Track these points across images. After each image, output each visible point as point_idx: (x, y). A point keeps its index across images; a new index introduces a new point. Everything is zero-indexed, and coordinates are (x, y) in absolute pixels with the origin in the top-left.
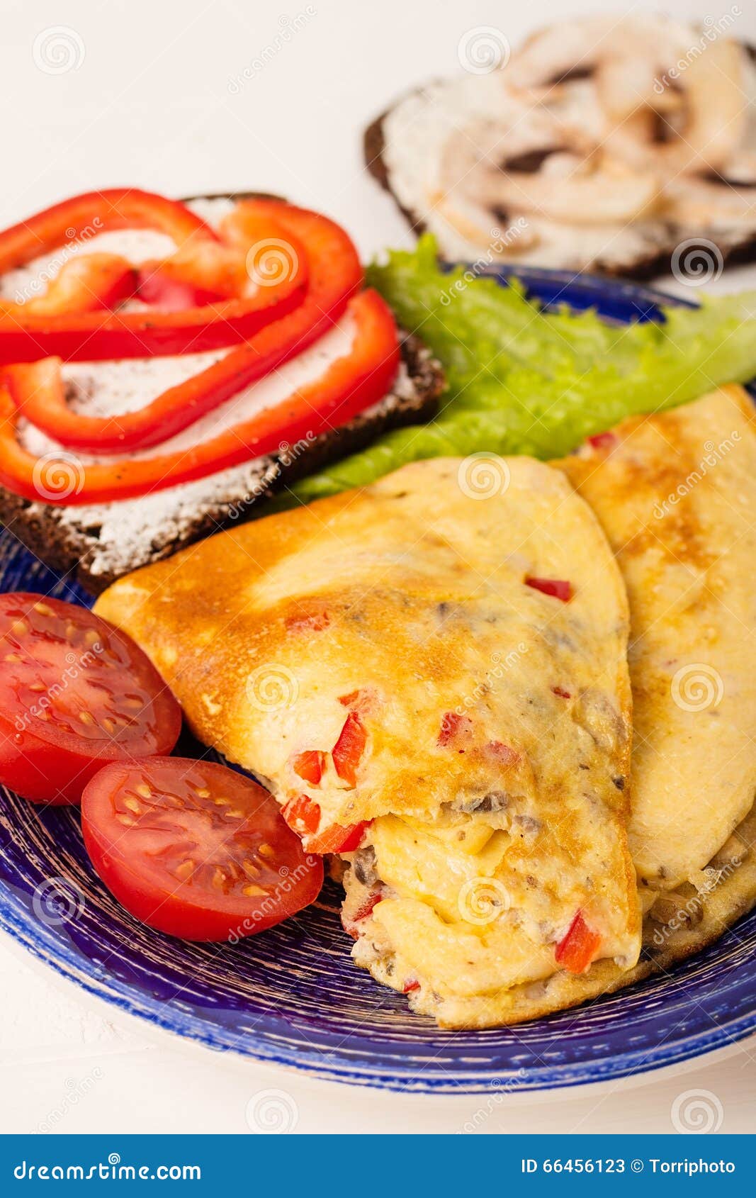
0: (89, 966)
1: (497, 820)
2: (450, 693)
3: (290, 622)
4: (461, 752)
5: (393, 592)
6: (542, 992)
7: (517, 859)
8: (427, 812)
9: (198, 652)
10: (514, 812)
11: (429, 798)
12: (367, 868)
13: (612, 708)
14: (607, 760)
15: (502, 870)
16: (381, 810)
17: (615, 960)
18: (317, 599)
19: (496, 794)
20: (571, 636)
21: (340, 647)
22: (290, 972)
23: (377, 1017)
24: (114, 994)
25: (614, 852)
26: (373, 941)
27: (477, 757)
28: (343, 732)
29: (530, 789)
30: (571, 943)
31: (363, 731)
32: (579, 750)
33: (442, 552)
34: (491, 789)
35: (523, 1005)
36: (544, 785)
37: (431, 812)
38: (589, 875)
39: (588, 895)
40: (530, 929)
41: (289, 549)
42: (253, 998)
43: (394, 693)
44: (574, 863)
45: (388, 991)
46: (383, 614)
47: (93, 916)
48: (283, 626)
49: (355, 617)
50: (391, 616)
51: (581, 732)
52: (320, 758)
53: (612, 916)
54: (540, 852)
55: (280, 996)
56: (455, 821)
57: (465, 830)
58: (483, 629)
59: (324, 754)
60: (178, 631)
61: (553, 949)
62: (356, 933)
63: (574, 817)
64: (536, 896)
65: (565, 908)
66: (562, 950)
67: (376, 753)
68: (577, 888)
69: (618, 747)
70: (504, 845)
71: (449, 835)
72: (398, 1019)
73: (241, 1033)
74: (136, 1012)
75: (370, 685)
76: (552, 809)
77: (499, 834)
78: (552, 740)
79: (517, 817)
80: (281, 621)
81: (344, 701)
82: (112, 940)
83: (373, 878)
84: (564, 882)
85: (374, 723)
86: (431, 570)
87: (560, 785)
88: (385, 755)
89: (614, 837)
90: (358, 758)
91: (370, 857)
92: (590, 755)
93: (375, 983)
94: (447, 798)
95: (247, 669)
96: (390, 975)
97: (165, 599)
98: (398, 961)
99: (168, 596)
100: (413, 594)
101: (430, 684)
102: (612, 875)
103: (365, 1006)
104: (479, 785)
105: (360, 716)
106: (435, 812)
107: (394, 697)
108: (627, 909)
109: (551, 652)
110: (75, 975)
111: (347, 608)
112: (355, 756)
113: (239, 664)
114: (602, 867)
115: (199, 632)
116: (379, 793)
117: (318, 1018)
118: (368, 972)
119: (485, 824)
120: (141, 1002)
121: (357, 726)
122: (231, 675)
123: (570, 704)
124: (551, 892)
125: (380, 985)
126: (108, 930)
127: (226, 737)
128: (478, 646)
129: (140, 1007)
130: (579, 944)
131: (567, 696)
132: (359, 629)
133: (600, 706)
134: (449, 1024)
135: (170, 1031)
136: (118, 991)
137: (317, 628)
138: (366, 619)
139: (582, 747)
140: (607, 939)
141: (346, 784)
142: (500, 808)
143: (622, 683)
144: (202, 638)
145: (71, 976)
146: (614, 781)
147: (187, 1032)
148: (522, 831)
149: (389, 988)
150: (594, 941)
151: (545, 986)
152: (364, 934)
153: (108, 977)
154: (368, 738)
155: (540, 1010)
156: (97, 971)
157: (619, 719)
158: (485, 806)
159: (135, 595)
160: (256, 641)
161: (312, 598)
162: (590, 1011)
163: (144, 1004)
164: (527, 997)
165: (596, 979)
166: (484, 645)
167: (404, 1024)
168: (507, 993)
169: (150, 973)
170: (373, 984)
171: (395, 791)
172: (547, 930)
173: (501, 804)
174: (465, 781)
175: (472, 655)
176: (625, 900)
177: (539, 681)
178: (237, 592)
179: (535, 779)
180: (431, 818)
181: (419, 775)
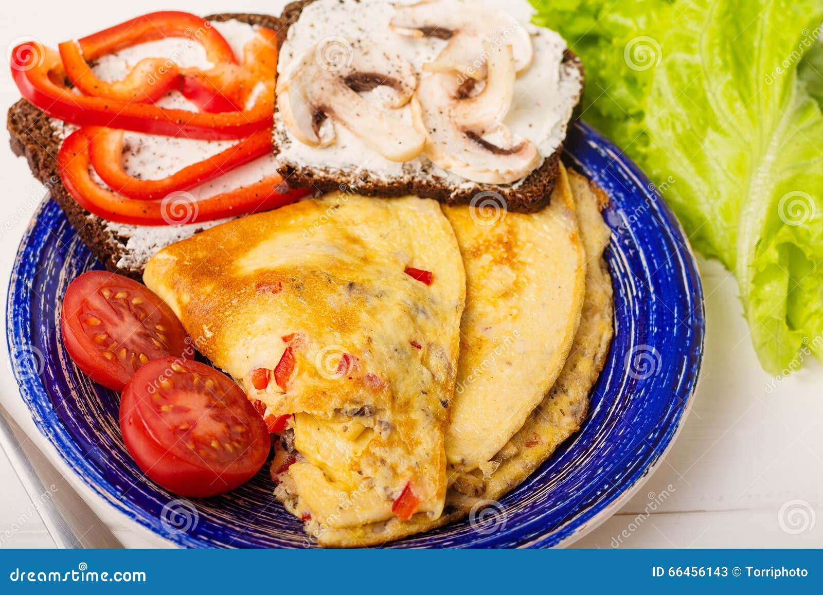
0: (114, 490)
1: (368, 422)
2: (348, 341)
3: (259, 286)
4: (350, 378)
5: (322, 273)
6: (383, 529)
7: (376, 447)
8: (326, 413)
9: (203, 298)
10: (378, 418)
11: (327, 405)
12: (289, 441)
13: (446, 357)
14: (439, 389)
15: (367, 452)
16: (298, 409)
17: (428, 513)
18: (277, 273)
19: (368, 407)
20: (427, 308)
21: (286, 305)
22: (236, 501)
23: (283, 535)
24: (127, 508)
25: (435, 447)
26: (286, 488)
27: (360, 382)
28: (282, 358)
29: (388, 405)
30: (402, 502)
31: (294, 360)
32: (423, 382)
33: (356, 247)
34: (365, 403)
35: (369, 536)
36: (397, 402)
37: (328, 413)
38: (418, 461)
39: (415, 473)
40: (379, 490)
41: (265, 237)
42: (210, 517)
43: (315, 337)
44: (409, 453)
45: (293, 518)
46: (314, 287)
47: (120, 458)
48: (254, 288)
49: (298, 287)
50: (320, 288)
51: (425, 370)
52: (267, 373)
53: (428, 487)
54: (390, 443)
55: (225, 516)
56: (342, 419)
57: (348, 426)
58: (374, 301)
59: (270, 371)
60: (193, 284)
61: (392, 504)
62: (278, 481)
63: (414, 424)
64: (384, 471)
65: (401, 480)
66: (397, 505)
67: (300, 374)
68: (410, 468)
69: (447, 381)
70: (370, 436)
71: (339, 427)
72: (295, 537)
73: (199, 539)
74: (138, 521)
75: (301, 330)
76: (401, 418)
77: (368, 429)
78: (406, 375)
79: (379, 421)
80: (254, 285)
81: (285, 339)
82: (130, 474)
83: (292, 448)
84: (402, 463)
85: (301, 355)
86: (347, 259)
87: (408, 403)
88: (305, 376)
89: (436, 438)
90: (289, 376)
91: (291, 435)
92: (429, 384)
93: (287, 512)
94: (338, 406)
95: (230, 312)
96: (295, 508)
97: (186, 263)
98: (300, 501)
99: (188, 261)
100: (334, 275)
101: (337, 334)
102: (432, 462)
103: (277, 527)
104: (358, 400)
105: (293, 350)
106: (330, 414)
107: (315, 340)
108: (438, 484)
109: (413, 319)
110: (105, 495)
111: (293, 280)
112: (287, 374)
113: (226, 308)
114: (426, 457)
115: (204, 285)
116: (298, 398)
117: (247, 534)
118: (282, 504)
119: (360, 423)
120: (142, 515)
121: (290, 356)
122: (221, 315)
123: (420, 352)
124: (393, 469)
125: (289, 514)
126: (128, 468)
127: (215, 352)
128: (368, 312)
129: (141, 518)
130: (406, 503)
131: (419, 347)
132: (299, 295)
133: (439, 355)
134: (324, 544)
135: (157, 535)
136: (130, 507)
137: (275, 292)
138: (304, 288)
139: (425, 380)
140: (423, 501)
141: (281, 390)
142: (369, 415)
143: (454, 341)
144: (206, 290)
145: (103, 495)
146: (442, 402)
147: (167, 536)
148: (381, 430)
149: (294, 516)
150: (415, 502)
151: (385, 525)
152: (282, 482)
153: (125, 498)
154: (296, 364)
155: (380, 540)
156: (118, 493)
157: (450, 364)
158: (361, 413)
159: (168, 259)
160: (237, 295)
161: (273, 272)
162: (410, 543)
163: (144, 517)
164: (373, 531)
165: (415, 523)
166: (372, 312)
167: (298, 541)
168: (361, 528)
169: (149, 497)
170: (284, 512)
171: (309, 398)
172: (389, 492)
173: (370, 412)
174: (351, 396)
175: (364, 317)
176: (437, 478)
177: (403, 338)
178: (230, 262)
179: (393, 398)
180: (328, 417)
181: (323, 390)
